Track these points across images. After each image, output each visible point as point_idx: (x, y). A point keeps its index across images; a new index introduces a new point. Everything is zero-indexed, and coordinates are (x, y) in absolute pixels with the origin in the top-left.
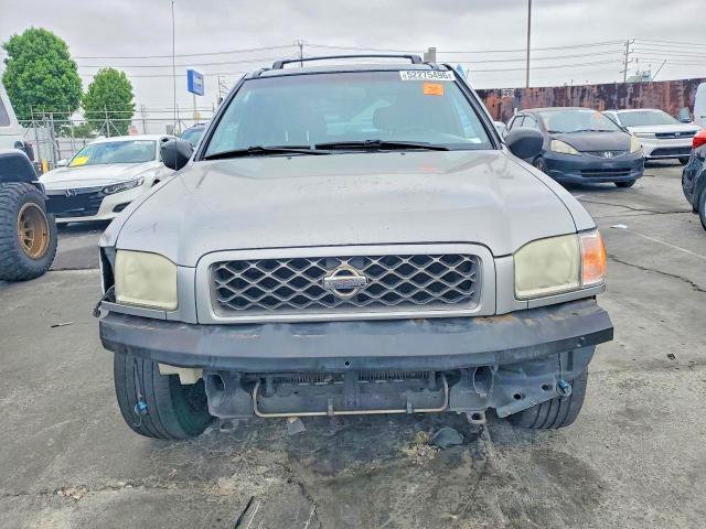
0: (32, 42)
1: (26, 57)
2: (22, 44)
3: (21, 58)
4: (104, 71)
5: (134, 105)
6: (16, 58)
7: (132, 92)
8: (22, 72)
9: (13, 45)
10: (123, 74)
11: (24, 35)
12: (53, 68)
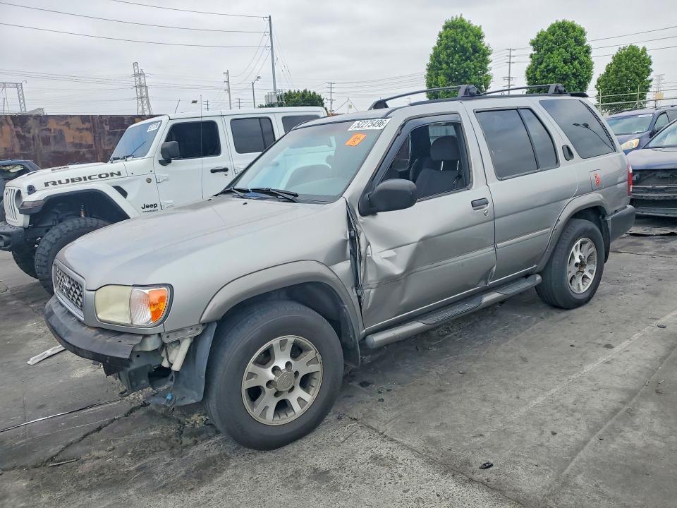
0: (554, 35)
1: (546, 50)
2: (546, 38)
3: (542, 52)
4: (624, 49)
5: (651, 81)
6: (539, 51)
7: (651, 67)
8: (541, 64)
9: (538, 41)
10: (644, 49)
11: (548, 30)
12: (567, 56)
